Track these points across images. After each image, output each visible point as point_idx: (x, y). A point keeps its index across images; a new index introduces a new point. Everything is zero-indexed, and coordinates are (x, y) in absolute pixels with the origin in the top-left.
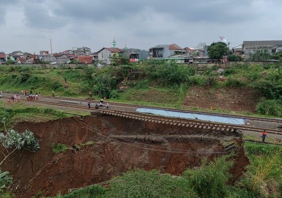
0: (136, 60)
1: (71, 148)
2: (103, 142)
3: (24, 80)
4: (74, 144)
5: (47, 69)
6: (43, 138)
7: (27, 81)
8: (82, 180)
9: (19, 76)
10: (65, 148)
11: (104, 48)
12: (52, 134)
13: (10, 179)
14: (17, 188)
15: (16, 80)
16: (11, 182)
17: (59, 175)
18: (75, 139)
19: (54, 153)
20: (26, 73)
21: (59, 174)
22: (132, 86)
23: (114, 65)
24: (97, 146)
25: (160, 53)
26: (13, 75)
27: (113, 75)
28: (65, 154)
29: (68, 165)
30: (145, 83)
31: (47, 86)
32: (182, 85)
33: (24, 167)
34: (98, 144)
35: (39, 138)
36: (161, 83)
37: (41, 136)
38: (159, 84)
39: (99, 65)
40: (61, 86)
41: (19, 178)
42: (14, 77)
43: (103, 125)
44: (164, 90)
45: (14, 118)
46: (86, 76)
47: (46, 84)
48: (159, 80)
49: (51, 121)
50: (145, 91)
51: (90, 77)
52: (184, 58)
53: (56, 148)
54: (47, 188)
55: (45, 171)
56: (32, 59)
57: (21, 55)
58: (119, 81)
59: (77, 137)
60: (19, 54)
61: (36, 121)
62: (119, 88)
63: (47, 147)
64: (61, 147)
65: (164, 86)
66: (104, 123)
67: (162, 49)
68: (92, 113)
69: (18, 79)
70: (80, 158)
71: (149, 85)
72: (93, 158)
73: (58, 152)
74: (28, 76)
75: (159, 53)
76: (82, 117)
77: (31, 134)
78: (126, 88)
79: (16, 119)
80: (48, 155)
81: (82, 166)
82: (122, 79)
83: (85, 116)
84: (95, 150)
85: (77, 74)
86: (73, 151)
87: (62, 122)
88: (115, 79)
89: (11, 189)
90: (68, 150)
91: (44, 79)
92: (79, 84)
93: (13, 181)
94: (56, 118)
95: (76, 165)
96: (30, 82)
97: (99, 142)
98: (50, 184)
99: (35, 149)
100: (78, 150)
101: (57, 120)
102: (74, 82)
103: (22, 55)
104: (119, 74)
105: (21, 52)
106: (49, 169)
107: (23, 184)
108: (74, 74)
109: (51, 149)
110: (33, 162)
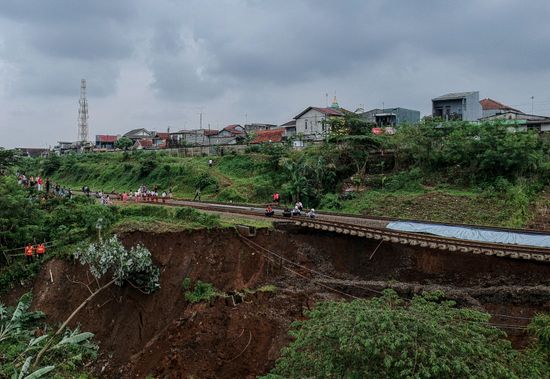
0: (389, 130)
1: (225, 296)
2: (298, 291)
3: (144, 174)
4: (232, 289)
5: (190, 156)
6: (169, 266)
7: (150, 175)
8: (244, 367)
9: (137, 166)
10: (211, 293)
11: (310, 109)
12: (187, 259)
13: (93, 349)
14: (103, 368)
15: (131, 173)
16: (94, 354)
17: (193, 348)
18: (234, 278)
19: (188, 302)
20: (149, 159)
21: (195, 346)
22: (377, 185)
23: (333, 141)
24: (284, 297)
25: (454, 110)
26: (125, 166)
27: (329, 162)
28: (211, 306)
29: (215, 328)
30: (413, 178)
31: (186, 183)
32: (521, 179)
33: (124, 327)
34: (285, 293)
35: (161, 265)
36: (457, 176)
37: (165, 261)
38: (451, 181)
39: (297, 144)
40: (214, 183)
41: (111, 349)
42: (128, 168)
43: (301, 253)
44: (467, 194)
45: (118, 224)
46: (266, 166)
47: (184, 180)
48: (451, 171)
49: (187, 230)
50: (414, 195)
51: (274, 167)
52: (524, 122)
53: (192, 290)
54: (166, 372)
55: (165, 337)
56: (164, 141)
57: (143, 137)
58: (343, 175)
59: (239, 275)
60: (141, 134)
61: (159, 231)
62: (341, 191)
63: (174, 286)
64: (202, 290)
65: (466, 185)
66: (303, 249)
67: (458, 101)
68: (275, 223)
69: (134, 172)
70: (241, 317)
71: (425, 183)
72: (272, 321)
73: (196, 299)
74: (152, 165)
75: (452, 112)
76: (252, 229)
77: (147, 252)
78: (361, 190)
79: (121, 226)
80: (176, 304)
81: (246, 334)
82: (351, 172)
83: (259, 229)
84: (278, 306)
85: (249, 161)
86: (227, 302)
87: (210, 236)
88: (333, 169)
89: (93, 369)
90: (218, 297)
91: (181, 169)
92: (252, 180)
93: (98, 352)
94: (198, 226)
95: (231, 329)
96: (155, 177)
97: (290, 289)
98: (173, 361)
99: (150, 289)
100: (238, 300)
101: (200, 231)
102: (240, 177)
103: (146, 137)
104: (344, 158)
105: (143, 130)
106: (174, 332)
107: (117, 363)
108: (242, 163)
109: (183, 291)
110: (143, 318)
